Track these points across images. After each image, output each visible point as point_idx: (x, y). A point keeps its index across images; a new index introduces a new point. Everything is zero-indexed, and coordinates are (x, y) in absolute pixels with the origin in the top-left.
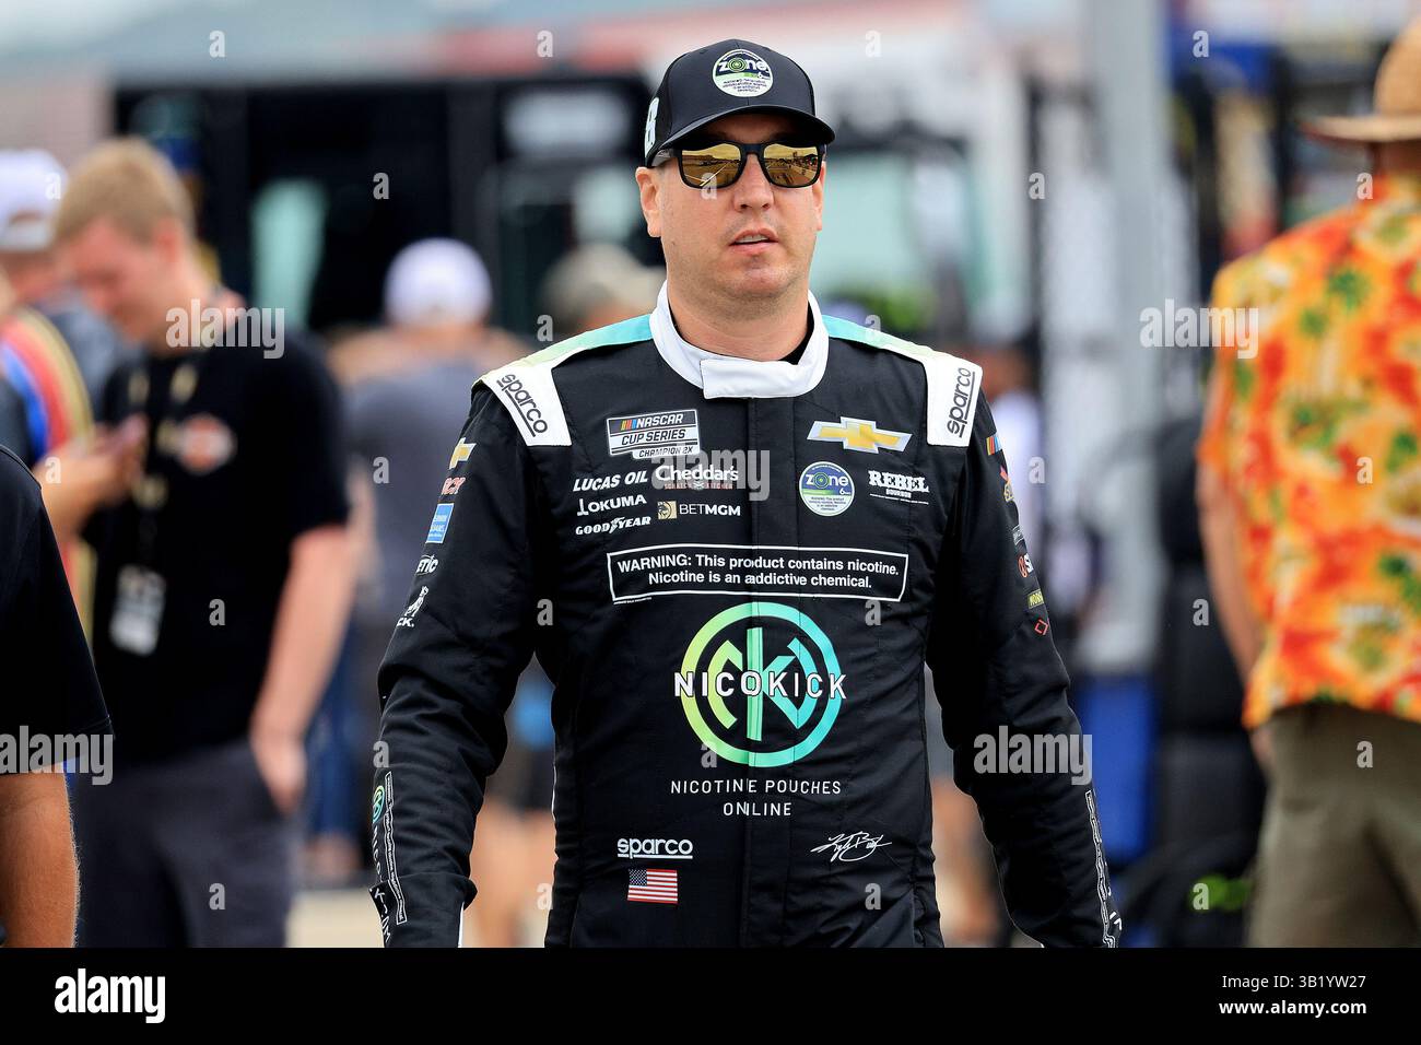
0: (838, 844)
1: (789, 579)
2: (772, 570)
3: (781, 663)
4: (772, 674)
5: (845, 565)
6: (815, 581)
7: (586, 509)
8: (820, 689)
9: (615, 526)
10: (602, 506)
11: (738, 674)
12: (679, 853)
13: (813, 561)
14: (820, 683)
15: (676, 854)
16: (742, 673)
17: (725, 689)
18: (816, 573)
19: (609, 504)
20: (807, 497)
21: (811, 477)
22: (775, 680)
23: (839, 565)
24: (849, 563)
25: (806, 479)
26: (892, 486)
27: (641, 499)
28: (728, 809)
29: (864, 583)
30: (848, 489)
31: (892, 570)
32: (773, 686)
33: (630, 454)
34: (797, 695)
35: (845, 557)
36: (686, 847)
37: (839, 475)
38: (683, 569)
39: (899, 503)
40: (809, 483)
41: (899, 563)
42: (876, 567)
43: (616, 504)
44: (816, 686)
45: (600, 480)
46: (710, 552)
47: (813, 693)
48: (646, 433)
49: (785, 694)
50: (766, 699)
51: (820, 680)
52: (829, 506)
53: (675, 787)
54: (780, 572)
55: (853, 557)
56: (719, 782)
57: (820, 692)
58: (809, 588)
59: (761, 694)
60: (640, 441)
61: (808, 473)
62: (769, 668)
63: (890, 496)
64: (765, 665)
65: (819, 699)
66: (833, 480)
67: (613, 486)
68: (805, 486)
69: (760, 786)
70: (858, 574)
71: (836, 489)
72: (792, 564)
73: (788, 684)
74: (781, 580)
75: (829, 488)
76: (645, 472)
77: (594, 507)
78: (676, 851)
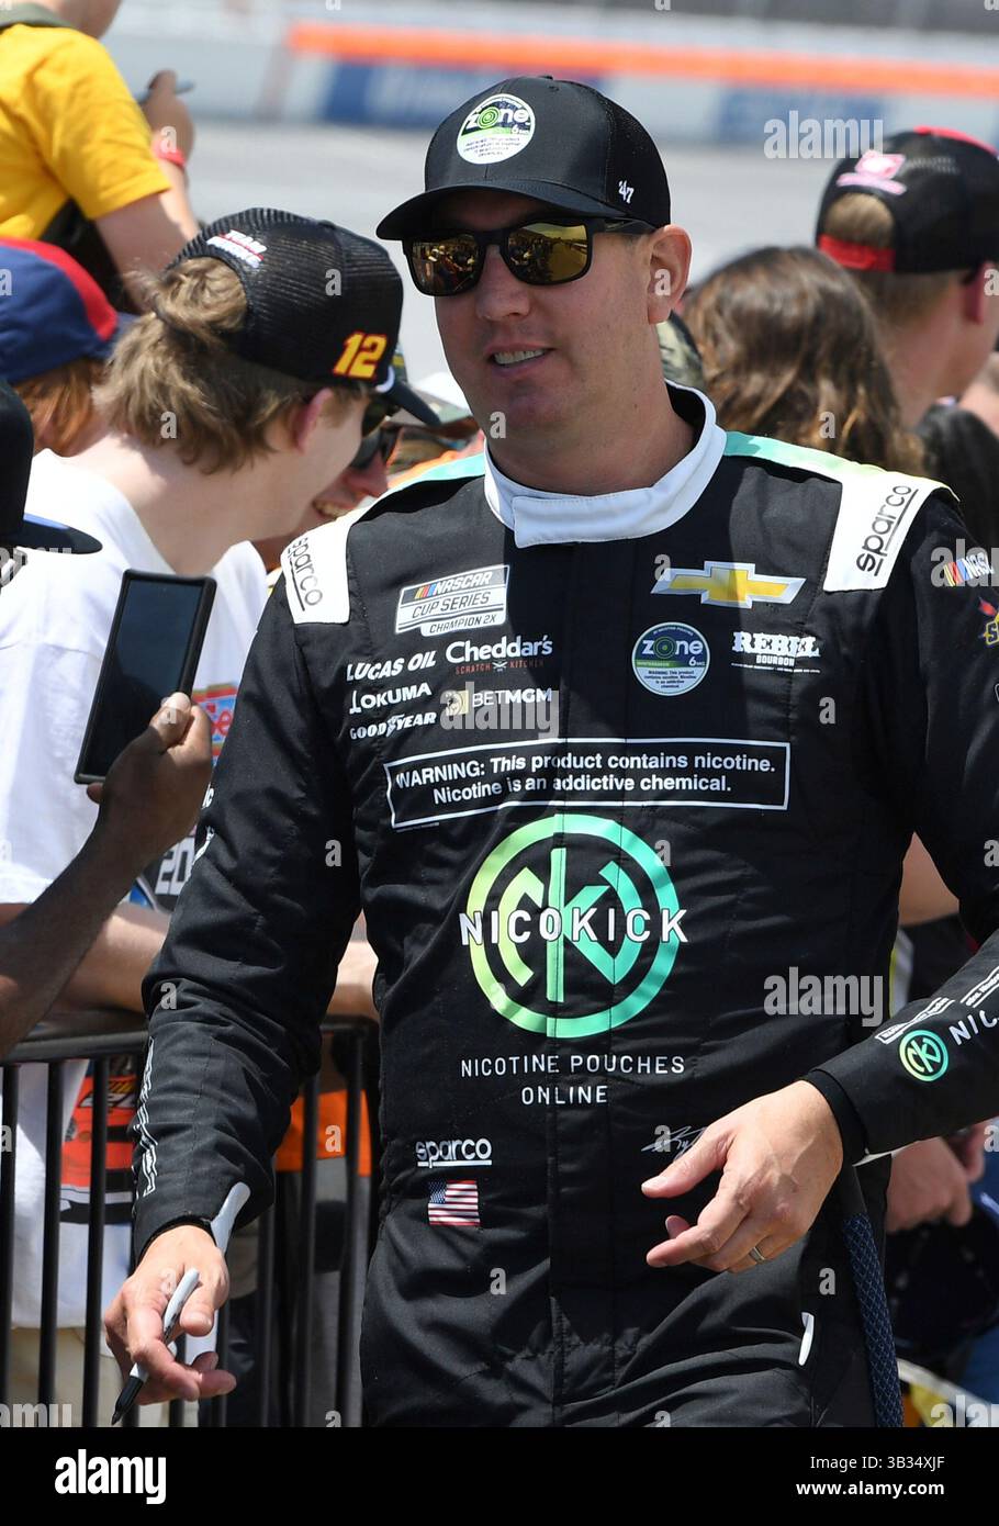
0: (683, 1139)
1: (608, 782)
2: (584, 771)
3: (590, 895)
4: (576, 911)
5: (691, 761)
6: (646, 784)
7: (359, 705)
8: (646, 929)
9: (392, 727)
10: (378, 700)
11: (536, 912)
12: (477, 1158)
13: (645, 757)
14: (646, 922)
15: (474, 1159)
16: (541, 911)
17: (519, 933)
18: (648, 773)
19: (386, 698)
20: (642, 672)
21: (650, 643)
22: (581, 918)
23: (683, 762)
24: (697, 759)
25: (642, 646)
26: (767, 651)
27: (425, 688)
28: (528, 1096)
29: (718, 784)
30: (701, 658)
31: (764, 765)
32: (577, 927)
33: (418, 630)
34: (611, 938)
35: (691, 751)
36: (483, 1149)
37: (690, 639)
38: (475, 780)
39: (776, 672)
40: (647, 651)
41: (776, 757)
42: (737, 762)
43: (395, 697)
44: (640, 925)
45: (378, 666)
46: (508, 753)
47: (636, 935)
48: (441, 601)
49: (594, 937)
50: (568, 944)
51: (647, 917)
52: (673, 682)
53: (466, 1068)
54: (595, 773)
55: (703, 749)
56: (514, 1059)
57: (647, 934)
58: (638, 794)
59: (561, 938)
60: (433, 612)
61: (648, 637)
62: (573, 903)
63: (761, 664)
64: (568, 900)
65: (645, 944)
66: (682, 647)
67: (394, 673)
68: (641, 656)
69: (563, 1064)
70: (710, 773)
71: (683, 660)
72: (614, 762)
73: (599, 924)
74: (597, 784)
75: (675, 658)
76: (433, 653)
77: (368, 702)
78: (473, 1155)
